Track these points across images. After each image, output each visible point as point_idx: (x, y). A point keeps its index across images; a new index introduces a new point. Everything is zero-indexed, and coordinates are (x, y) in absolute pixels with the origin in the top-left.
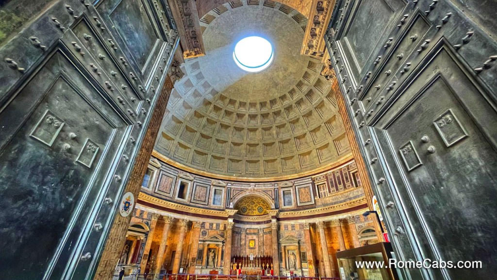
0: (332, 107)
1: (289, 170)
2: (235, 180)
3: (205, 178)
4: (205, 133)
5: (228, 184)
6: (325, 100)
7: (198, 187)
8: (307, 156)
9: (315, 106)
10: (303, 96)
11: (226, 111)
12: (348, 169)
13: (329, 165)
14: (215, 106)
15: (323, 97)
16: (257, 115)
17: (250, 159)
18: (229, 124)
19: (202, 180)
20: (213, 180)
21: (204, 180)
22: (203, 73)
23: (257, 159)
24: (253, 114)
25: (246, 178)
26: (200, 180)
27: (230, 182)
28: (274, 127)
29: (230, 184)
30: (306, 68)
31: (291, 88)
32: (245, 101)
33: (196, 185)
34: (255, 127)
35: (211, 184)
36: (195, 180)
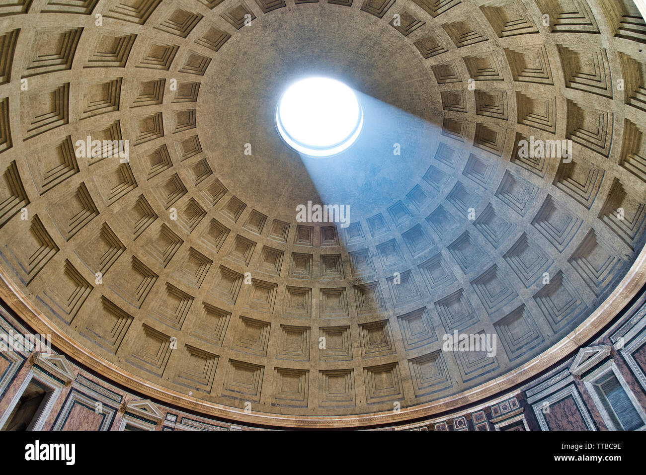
0: (457, 271)
1: (335, 404)
2: (190, 407)
3: (107, 385)
4: (144, 259)
5: (169, 417)
6: (445, 253)
7: (78, 407)
8: (384, 375)
9: (419, 262)
10: (398, 235)
11: (214, 221)
12: (489, 417)
13: (442, 402)
14: (192, 200)
15: (440, 246)
16: (283, 253)
17: (240, 359)
18: (212, 254)
19: (97, 388)
20: (128, 396)
21: (102, 391)
22: (197, 115)
23: (258, 362)
24: (275, 246)
25: (221, 407)
26: (93, 386)
27: (174, 411)
28: (316, 291)
29: (174, 418)
30: (419, 179)
31: (375, 212)
32: (265, 212)
33: (76, 402)
34: (272, 281)
35: (118, 406)
36: (76, 386)
